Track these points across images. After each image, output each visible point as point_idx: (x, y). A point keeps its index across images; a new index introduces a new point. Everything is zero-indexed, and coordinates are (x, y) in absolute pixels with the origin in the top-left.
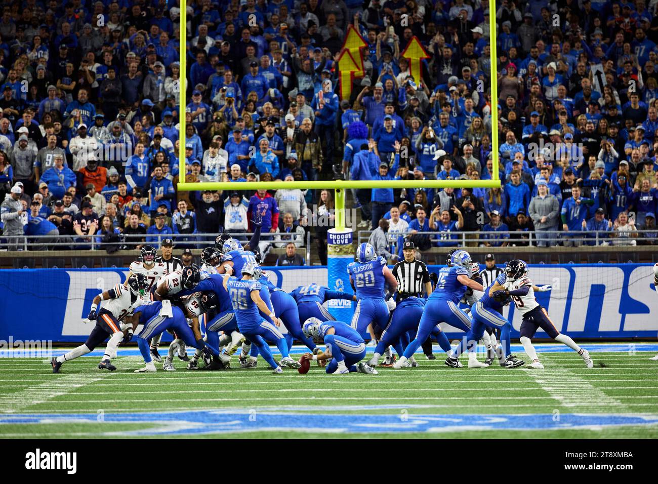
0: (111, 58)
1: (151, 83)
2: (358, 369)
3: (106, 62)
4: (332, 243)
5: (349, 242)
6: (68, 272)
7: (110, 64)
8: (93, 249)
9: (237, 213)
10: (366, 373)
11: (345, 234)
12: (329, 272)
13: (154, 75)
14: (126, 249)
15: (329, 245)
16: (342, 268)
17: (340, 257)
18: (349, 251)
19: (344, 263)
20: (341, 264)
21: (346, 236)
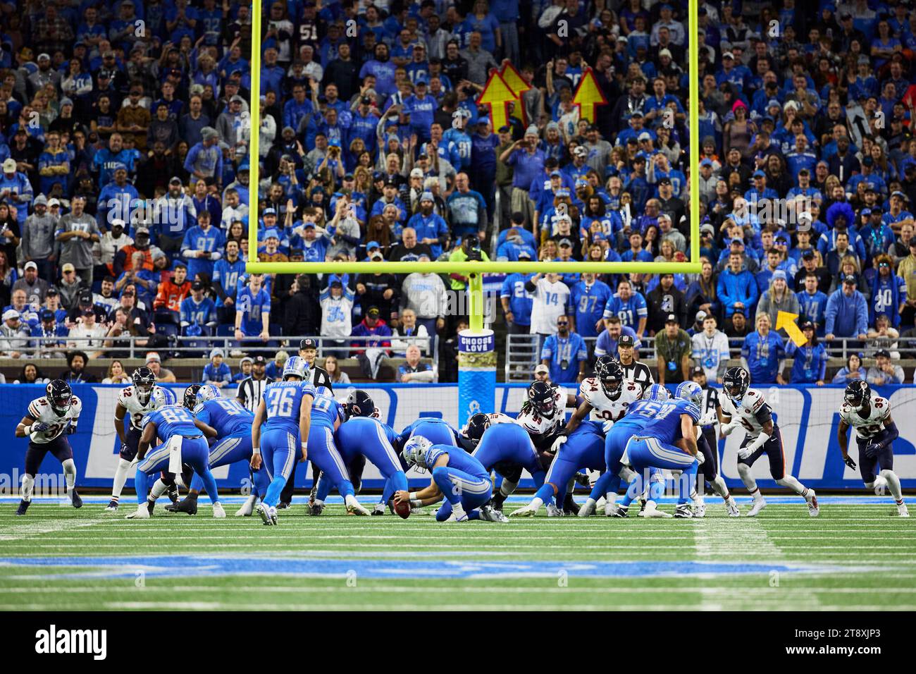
0: (172, 91)
1: (226, 126)
2: (481, 516)
3: (165, 96)
4: (465, 350)
5: (489, 349)
6: (95, 388)
7: (171, 99)
8: (132, 357)
9: (338, 308)
10: (493, 521)
11: (482, 338)
12: (460, 390)
13: (229, 114)
14: (178, 357)
15: (460, 352)
16: (479, 386)
17: (476, 370)
18: (489, 361)
19: (482, 378)
20: (477, 380)
21: (485, 341)
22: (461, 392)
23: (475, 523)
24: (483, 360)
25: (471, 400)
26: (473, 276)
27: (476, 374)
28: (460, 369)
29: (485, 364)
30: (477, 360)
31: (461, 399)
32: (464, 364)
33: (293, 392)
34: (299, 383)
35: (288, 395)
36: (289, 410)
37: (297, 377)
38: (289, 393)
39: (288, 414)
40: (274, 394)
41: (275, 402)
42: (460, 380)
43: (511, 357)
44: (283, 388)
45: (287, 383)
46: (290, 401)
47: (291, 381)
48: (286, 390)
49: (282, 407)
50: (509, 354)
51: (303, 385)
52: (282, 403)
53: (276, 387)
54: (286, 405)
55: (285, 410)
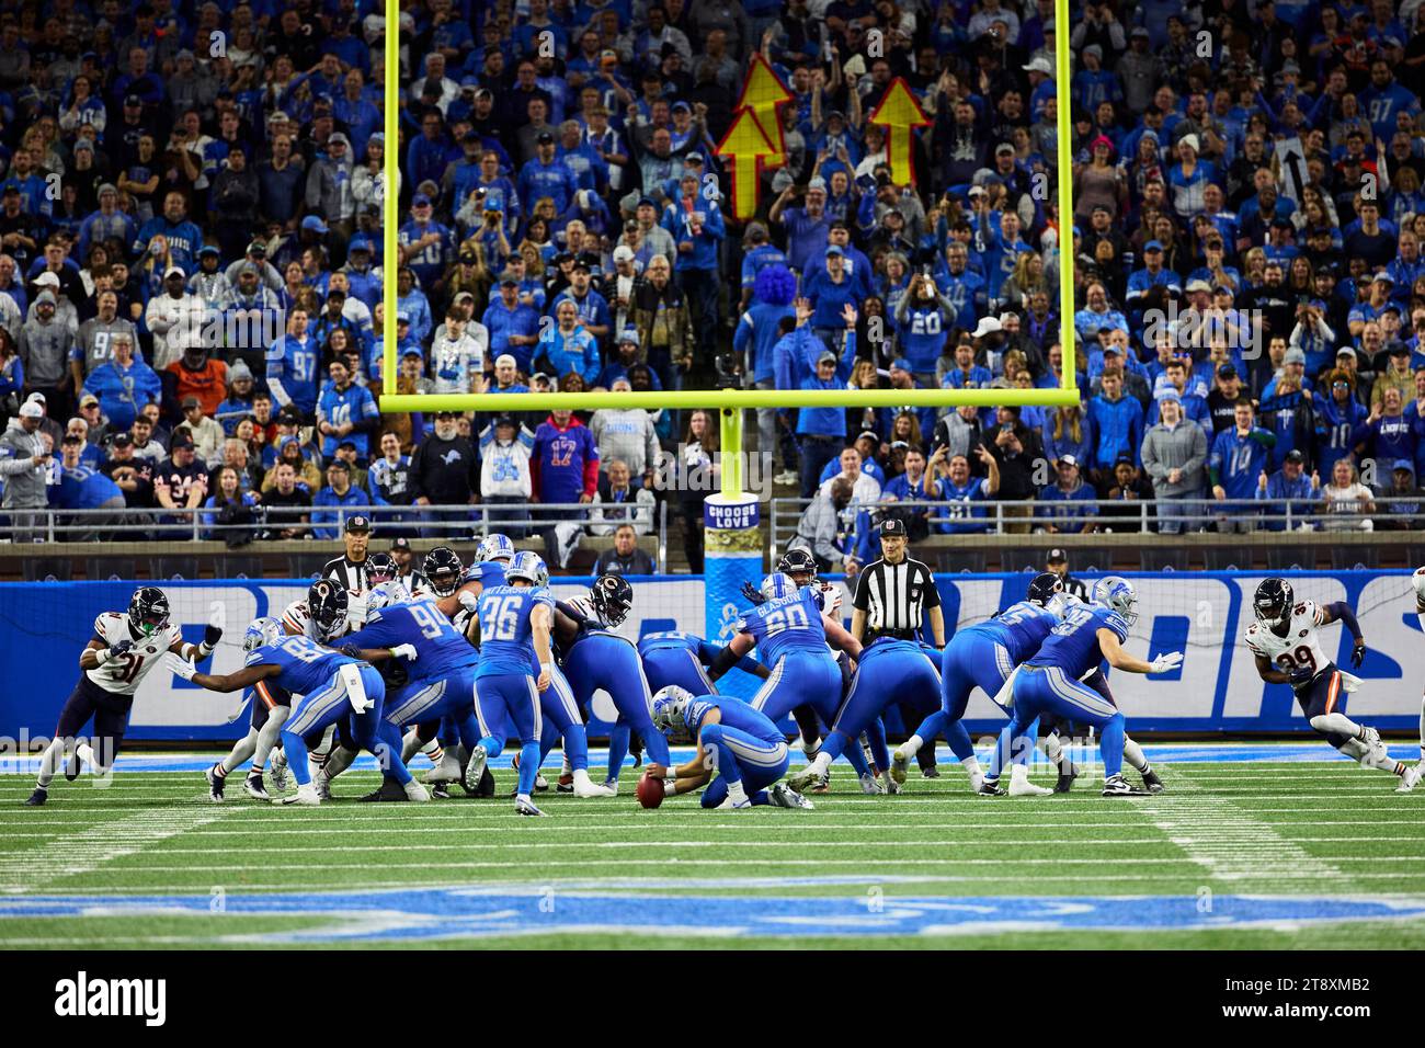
0: (235, 125)
1: (323, 178)
2: (771, 798)
3: (225, 135)
4: (714, 526)
5: (751, 523)
7: (234, 137)
8: (196, 539)
9: (507, 460)
10: (788, 807)
11: (741, 506)
12: (708, 587)
13: (329, 162)
15: (707, 529)
17: (732, 556)
18: (752, 543)
19: (741, 568)
20: (733, 569)
21: (746, 511)
22: (709, 590)
23: (762, 812)
24: (742, 540)
25: (724, 602)
26: (728, 412)
27: (733, 562)
28: (707, 554)
29: (745, 547)
30: (733, 540)
31: (708, 601)
32: (714, 548)
33: (518, 602)
34: (529, 589)
35: (510, 608)
36: (512, 629)
37: (526, 581)
38: (512, 604)
39: (510, 636)
40: (491, 605)
41: (490, 618)
42: (706, 570)
43: (778, 533)
44: (503, 597)
45: (511, 589)
46: (513, 617)
47: (518, 587)
48: (508, 600)
49: (501, 625)
50: (775, 528)
51: (534, 592)
52: (501, 619)
53: (494, 595)
54: (507, 623)
55: (506, 630)
